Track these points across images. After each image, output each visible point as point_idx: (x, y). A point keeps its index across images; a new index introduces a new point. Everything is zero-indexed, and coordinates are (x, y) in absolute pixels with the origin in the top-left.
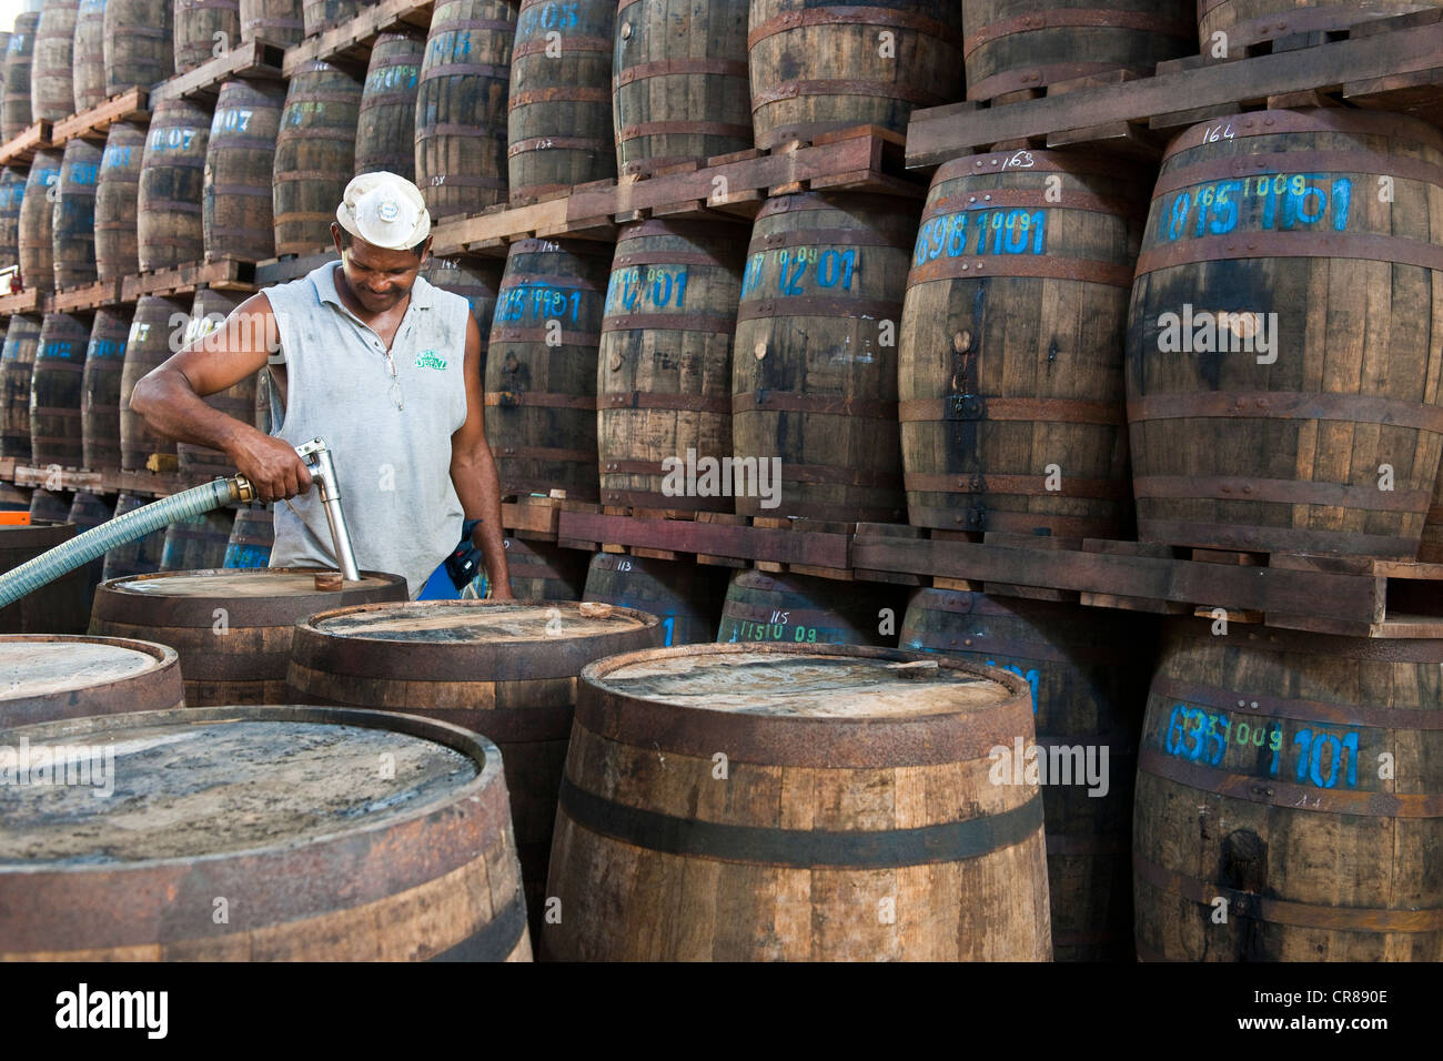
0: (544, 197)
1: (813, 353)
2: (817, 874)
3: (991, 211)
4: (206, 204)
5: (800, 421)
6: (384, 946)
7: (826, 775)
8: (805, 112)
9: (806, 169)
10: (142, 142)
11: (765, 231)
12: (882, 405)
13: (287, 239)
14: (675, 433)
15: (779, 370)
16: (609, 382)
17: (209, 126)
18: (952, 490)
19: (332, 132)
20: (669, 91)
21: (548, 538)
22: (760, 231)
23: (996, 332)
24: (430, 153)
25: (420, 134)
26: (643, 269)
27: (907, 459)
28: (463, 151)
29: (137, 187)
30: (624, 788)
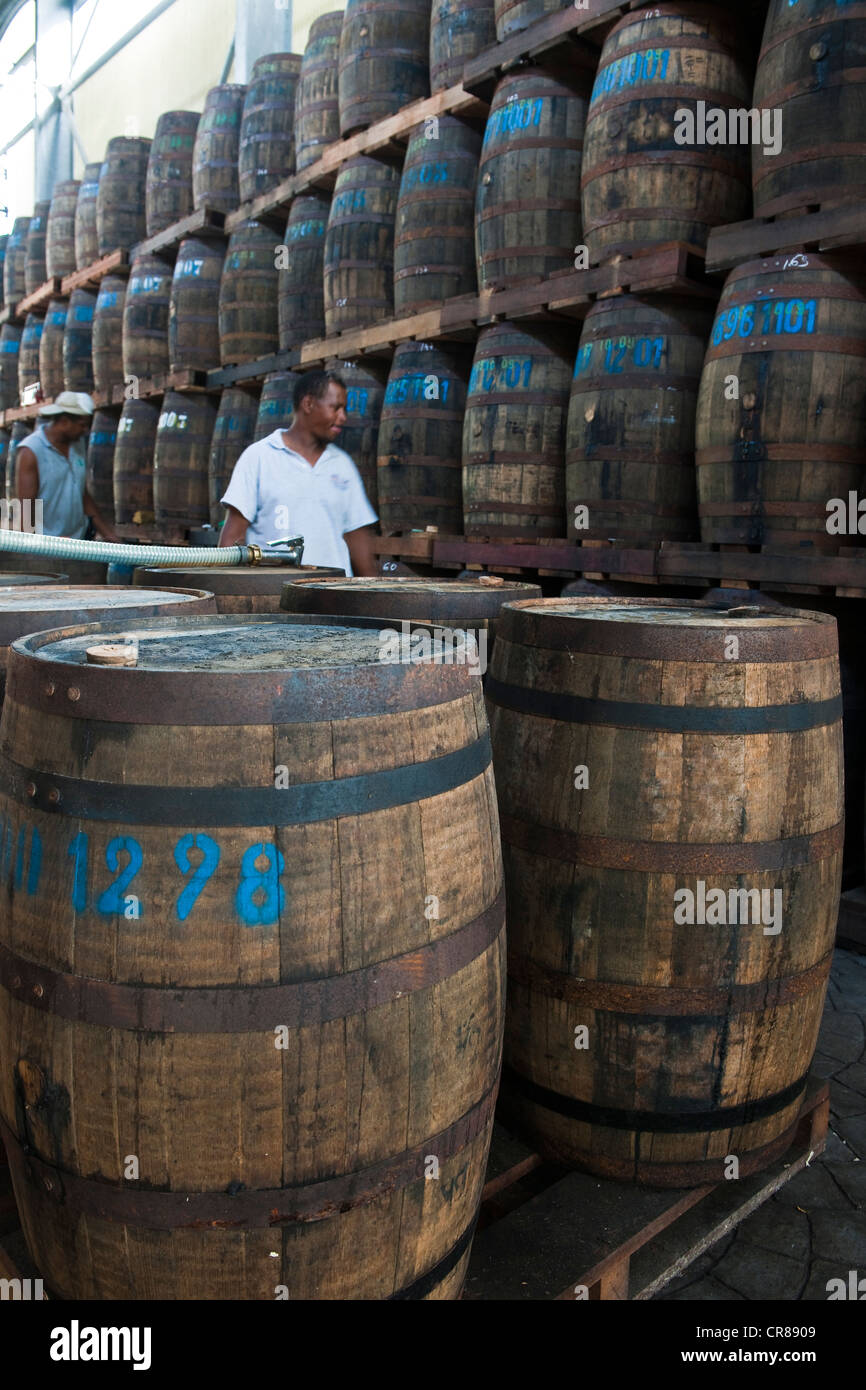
0: (421, 310)
1: (629, 417)
2: (687, 737)
3: (774, 301)
4: (171, 330)
5: (620, 467)
6: (416, 742)
7: (696, 666)
8: (626, 234)
9: (627, 277)
10: (124, 288)
11: (594, 326)
12: (683, 455)
13: (230, 352)
14: (521, 481)
15: (603, 431)
16: (472, 444)
17: (172, 273)
18: (737, 514)
19: (261, 272)
20: (519, 224)
21: (427, 562)
22: (589, 326)
23: (776, 393)
24: (335, 283)
25: (327, 268)
26: (498, 360)
27: (702, 492)
28: (360, 280)
29: (121, 322)
30: (541, 679)
